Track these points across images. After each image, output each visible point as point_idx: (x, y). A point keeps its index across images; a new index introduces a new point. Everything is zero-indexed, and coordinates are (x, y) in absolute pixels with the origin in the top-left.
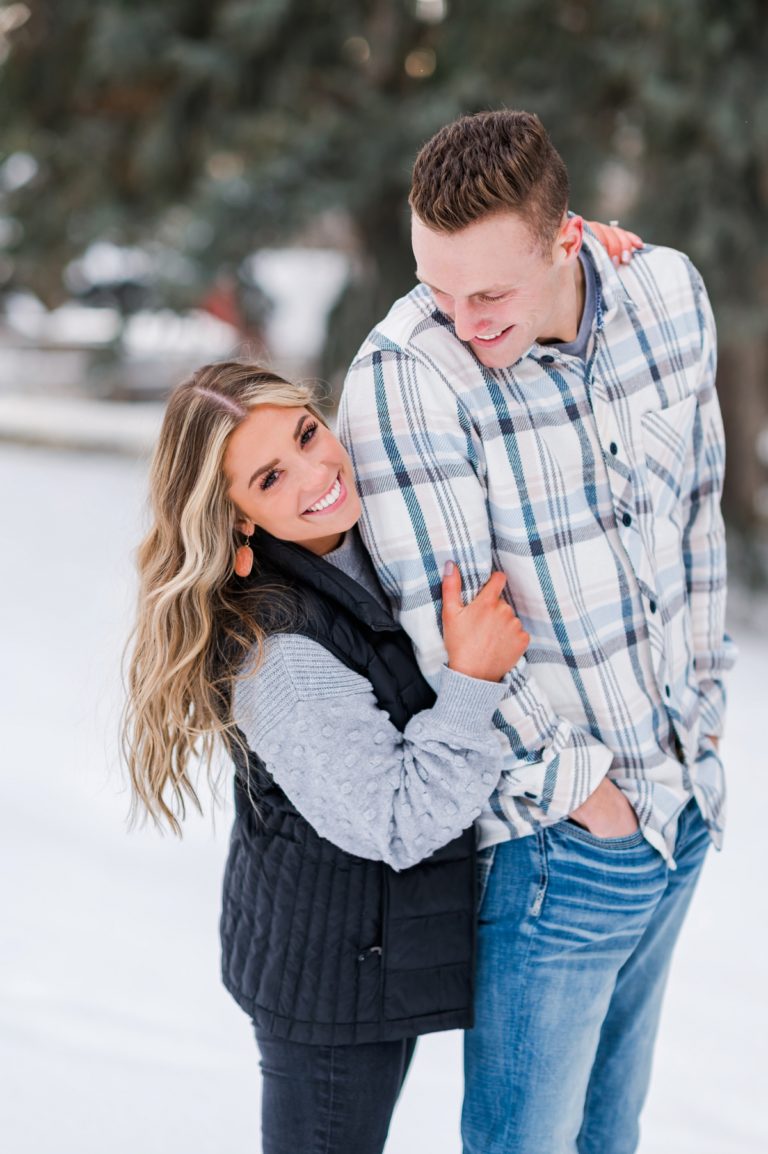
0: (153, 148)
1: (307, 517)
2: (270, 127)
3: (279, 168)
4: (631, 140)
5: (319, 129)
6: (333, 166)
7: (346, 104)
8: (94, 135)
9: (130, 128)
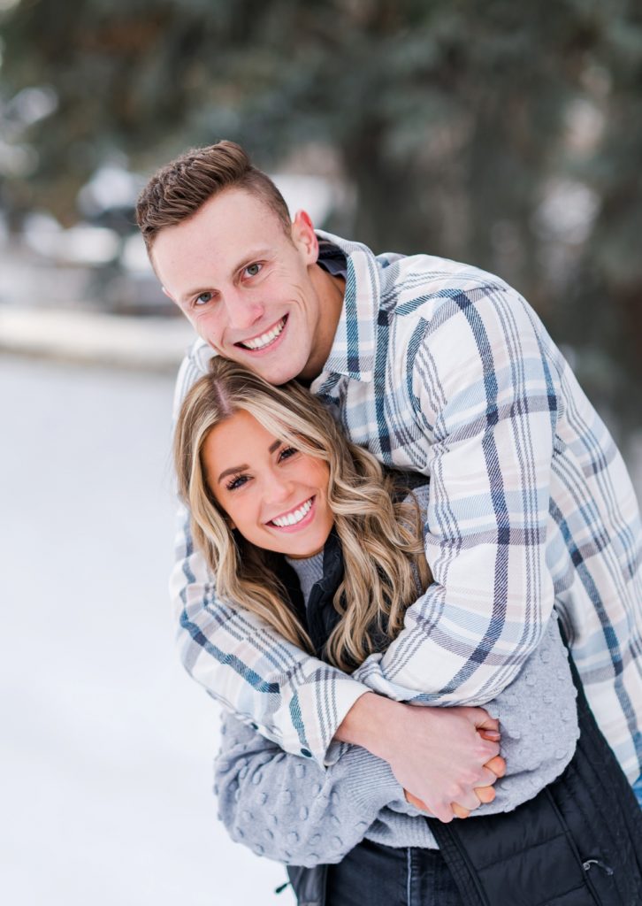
0: (149, 82)
1: (270, 529)
2: (257, 63)
3: (267, 101)
4: (596, 78)
5: (304, 65)
6: (316, 100)
7: (329, 42)
8: (94, 69)
9: (129, 62)
